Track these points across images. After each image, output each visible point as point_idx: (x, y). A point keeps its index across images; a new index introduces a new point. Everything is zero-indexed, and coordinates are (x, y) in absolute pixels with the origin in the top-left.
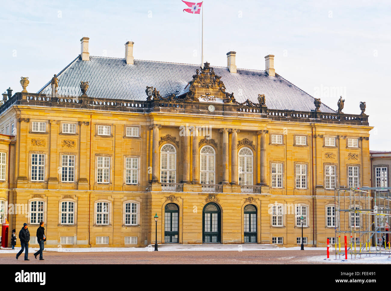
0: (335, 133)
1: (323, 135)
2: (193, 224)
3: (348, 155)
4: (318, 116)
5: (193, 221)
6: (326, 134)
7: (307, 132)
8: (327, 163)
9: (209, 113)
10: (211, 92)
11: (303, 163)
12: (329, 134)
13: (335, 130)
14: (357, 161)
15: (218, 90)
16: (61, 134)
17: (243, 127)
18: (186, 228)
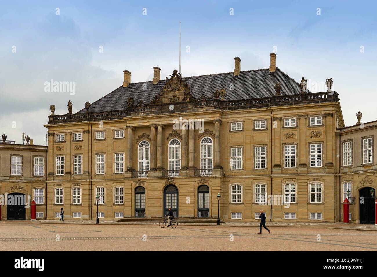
0: (294, 114)
1: (282, 117)
2: (155, 203)
3: (311, 133)
4: (277, 99)
5: (155, 200)
6: (285, 116)
7: (266, 116)
8: (285, 143)
9: (170, 112)
10: (177, 94)
11: (261, 145)
12: (288, 116)
13: (294, 111)
14: (320, 138)
15: (183, 91)
16: (73, 141)
18: (149, 206)
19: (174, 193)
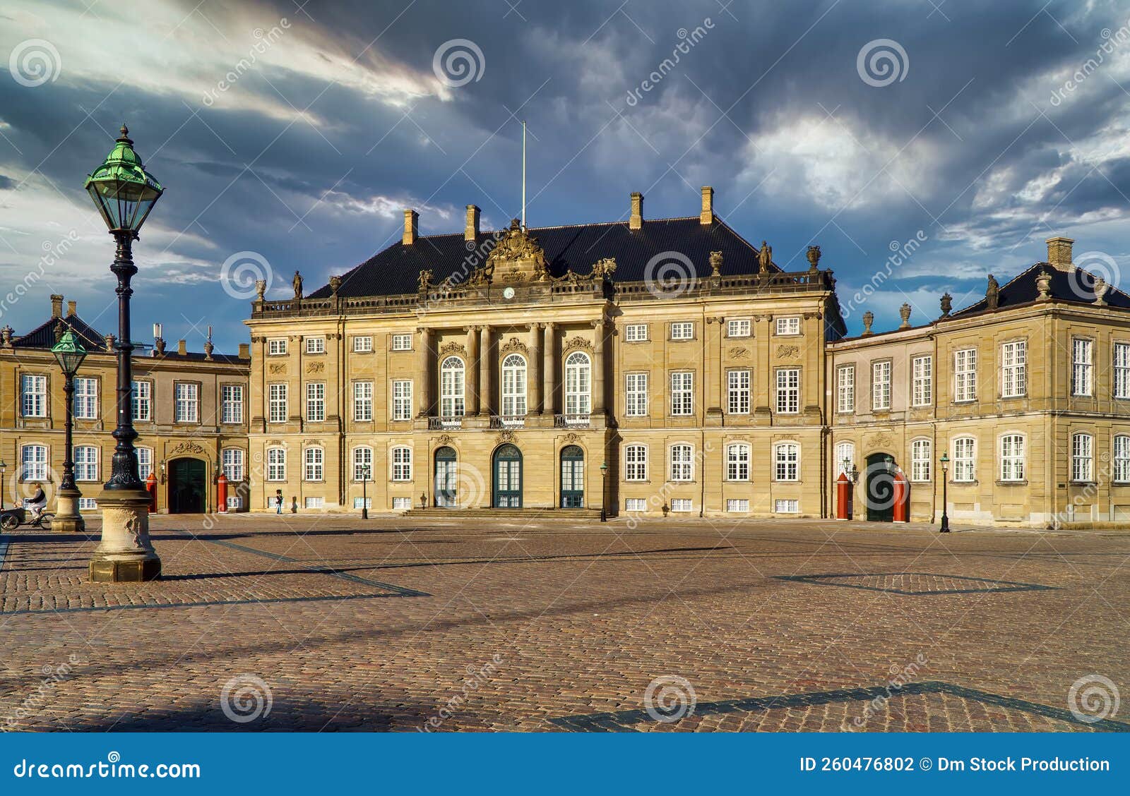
0: (746, 312)
1: (723, 318)
3: (778, 349)
4: (715, 282)
6: (730, 315)
7: (694, 315)
8: (730, 368)
9: (505, 301)
10: (519, 266)
11: (684, 370)
12: (735, 315)
13: (747, 306)
14: (795, 359)
15: (531, 261)
16: (305, 355)
17: (560, 318)
19: (515, 460)
